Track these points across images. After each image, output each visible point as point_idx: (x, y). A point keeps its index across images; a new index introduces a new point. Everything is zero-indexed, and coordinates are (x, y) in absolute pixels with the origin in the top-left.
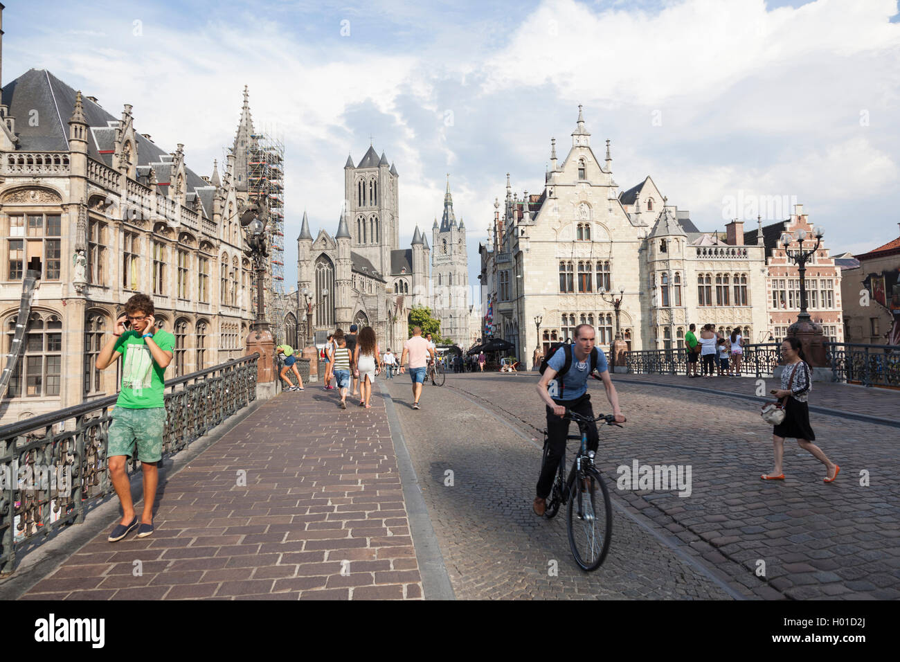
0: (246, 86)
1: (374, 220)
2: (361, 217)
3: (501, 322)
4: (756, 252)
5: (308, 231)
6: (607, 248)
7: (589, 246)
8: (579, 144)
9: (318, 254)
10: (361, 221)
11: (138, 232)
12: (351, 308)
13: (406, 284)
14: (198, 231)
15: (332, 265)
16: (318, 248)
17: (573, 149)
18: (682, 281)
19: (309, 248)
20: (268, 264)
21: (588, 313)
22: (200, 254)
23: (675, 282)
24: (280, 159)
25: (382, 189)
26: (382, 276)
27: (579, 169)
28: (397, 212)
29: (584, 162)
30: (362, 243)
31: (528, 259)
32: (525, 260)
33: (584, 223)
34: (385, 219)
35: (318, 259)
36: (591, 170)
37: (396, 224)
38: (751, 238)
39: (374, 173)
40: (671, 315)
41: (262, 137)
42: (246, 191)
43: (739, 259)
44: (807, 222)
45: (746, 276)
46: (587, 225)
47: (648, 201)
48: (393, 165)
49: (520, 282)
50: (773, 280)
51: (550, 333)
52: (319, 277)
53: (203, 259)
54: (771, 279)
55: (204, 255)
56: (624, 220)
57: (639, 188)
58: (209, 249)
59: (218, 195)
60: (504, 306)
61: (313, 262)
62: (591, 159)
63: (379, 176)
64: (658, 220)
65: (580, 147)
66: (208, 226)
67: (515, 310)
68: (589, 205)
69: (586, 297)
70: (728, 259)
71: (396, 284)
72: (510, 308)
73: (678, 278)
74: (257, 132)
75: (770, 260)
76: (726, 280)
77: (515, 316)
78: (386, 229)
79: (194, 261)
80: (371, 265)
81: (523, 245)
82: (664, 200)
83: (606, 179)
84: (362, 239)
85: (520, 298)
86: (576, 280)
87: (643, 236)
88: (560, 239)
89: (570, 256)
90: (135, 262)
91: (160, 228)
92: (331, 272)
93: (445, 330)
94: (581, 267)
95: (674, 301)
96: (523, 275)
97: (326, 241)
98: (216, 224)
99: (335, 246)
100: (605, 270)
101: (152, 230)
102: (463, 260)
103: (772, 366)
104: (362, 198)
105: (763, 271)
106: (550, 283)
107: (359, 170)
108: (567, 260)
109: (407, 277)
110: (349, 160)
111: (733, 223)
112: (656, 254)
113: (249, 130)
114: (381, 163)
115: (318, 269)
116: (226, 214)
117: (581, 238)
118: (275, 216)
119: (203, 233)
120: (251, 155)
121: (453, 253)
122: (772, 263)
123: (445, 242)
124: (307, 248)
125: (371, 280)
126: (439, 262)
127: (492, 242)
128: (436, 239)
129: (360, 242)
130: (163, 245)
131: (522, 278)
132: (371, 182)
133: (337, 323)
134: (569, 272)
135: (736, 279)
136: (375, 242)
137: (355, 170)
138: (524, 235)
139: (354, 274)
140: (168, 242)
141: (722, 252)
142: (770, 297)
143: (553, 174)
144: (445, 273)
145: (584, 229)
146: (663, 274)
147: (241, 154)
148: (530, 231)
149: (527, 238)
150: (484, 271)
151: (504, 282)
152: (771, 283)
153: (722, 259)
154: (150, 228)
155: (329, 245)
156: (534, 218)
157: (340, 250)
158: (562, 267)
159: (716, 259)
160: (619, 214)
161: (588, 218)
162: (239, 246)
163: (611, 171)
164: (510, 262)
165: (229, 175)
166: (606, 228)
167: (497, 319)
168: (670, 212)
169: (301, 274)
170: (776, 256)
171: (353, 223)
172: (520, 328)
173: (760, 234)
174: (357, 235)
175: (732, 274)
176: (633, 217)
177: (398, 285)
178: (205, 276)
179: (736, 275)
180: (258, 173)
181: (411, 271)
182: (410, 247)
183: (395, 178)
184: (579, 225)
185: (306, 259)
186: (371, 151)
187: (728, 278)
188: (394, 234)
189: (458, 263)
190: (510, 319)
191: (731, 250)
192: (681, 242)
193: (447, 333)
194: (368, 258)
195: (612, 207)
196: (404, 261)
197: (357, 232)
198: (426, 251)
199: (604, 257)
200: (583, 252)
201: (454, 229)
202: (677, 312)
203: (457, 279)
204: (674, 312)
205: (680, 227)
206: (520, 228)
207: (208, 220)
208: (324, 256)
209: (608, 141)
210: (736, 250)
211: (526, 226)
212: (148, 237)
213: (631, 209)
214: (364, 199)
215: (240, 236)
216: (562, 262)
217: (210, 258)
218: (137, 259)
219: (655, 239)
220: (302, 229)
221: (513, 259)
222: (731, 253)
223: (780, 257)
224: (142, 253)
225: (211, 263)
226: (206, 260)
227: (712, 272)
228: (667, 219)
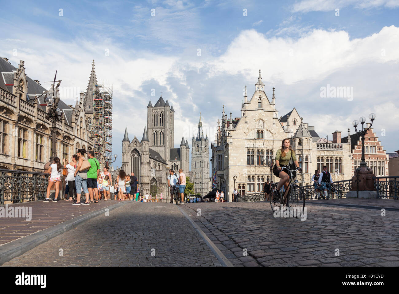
0: (94, 61)
1: (162, 133)
2: (155, 132)
3: (219, 181)
4: (347, 147)
5: (128, 137)
6: (271, 143)
7: (262, 141)
8: (258, 90)
9: (132, 149)
10: (155, 134)
11: (27, 128)
12: (148, 176)
13: (177, 165)
14: (62, 130)
15: (139, 155)
16: (133, 146)
17: (255, 92)
18: (309, 160)
19: (128, 146)
20: (103, 151)
21: (261, 176)
22: (63, 142)
23: (306, 161)
24: (110, 98)
25: (166, 118)
26: (165, 161)
27: (259, 102)
28: (174, 130)
29: (261, 99)
30: (156, 145)
31: (231, 148)
32: (229, 148)
33: (260, 130)
34: (168, 133)
35: (132, 152)
36: (265, 103)
37: (173, 136)
38: (344, 140)
39: (162, 110)
40: (303, 177)
41: (101, 86)
42: (92, 114)
43: (338, 150)
44: (373, 132)
45: (341, 159)
46: (262, 131)
47: (293, 120)
48: (172, 106)
49: (227, 159)
50: (355, 161)
51: (242, 185)
52: (133, 160)
53: (65, 145)
54: (354, 160)
55: (66, 143)
56: (281, 129)
57: (290, 114)
58: (69, 140)
59: (74, 113)
60: (220, 172)
61: (130, 153)
62: (264, 97)
63: (165, 111)
64: (298, 129)
65: (259, 91)
66: (68, 128)
67: (225, 174)
68: (263, 121)
69: (260, 167)
70: (332, 150)
71: (172, 165)
72: (222, 173)
73: (307, 159)
74: (99, 84)
75: (353, 151)
76: (331, 160)
77: (225, 177)
78: (168, 138)
79: (60, 146)
80: (160, 155)
81: (229, 140)
82: (301, 119)
83: (272, 108)
84: (155, 143)
85: (227, 168)
86: (256, 159)
87: (290, 137)
88: (248, 138)
89: (253, 147)
90: (25, 143)
91: (40, 127)
92: (139, 158)
93: (197, 190)
94: (258, 152)
95: (305, 170)
96: (228, 156)
97: (136, 142)
98: (73, 128)
99: (141, 145)
100: (270, 154)
101: (35, 127)
102: (207, 155)
103: (346, 192)
104: (156, 122)
105: (350, 156)
106: (242, 160)
107: (155, 108)
108: (251, 149)
109: (178, 162)
110: (150, 103)
111: (336, 132)
112: (296, 146)
113: (95, 83)
114: (166, 105)
115: (132, 157)
116: (79, 123)
117: (259, 138)
118: (108, 127)
119: (65, 132)
120: (95, 96)
121: (202, 152)
122: (354, 152)
123: (198, 146)
124: (127, 145)
125: (159, 163)
126: (195, 156)
127: (216, 142)
128: (194, 144)
129: (154, 144)
130: (42, 136)
131: (228, 157)
132: (161, 114)
133: (141, 184)
134: (252, 155)
135: (336, 160)
136: (162, 144)
137: (152, 108)
138: (230, 135)
139: (151, 159)
140: (45, 135)
141: (329, 146)
142: (353, 169)
143: (245, 105)
144: (198, 161)
145: (260, 133)
146: (300, 156)
147: (90, 95)
148: (233, 134)
149: (231, 137)
150: (213, 157)
151: (220, 161)
152: (354, 162)
153: (329, 150)
154: (34, 126)
155: (138, 145)
156: (235, 127)
157: (144, 147)
158: (249, 152)
159: (327, 150)
160: (278, 126)
161: (262, 128)
162: (86, 140)
163: (275, 104)
164: (223, 150)
165: (81, 103)
166: (271, 133)
167: (218, 179)
168: (304, 125)
169: (123, 159)
170: (357, 149)
171: (151, 135)
172: (227, 183)
173: (349, 138)
174: (153, 140)
175: (335, 157)
176: (286, 128)
177: (173, 166)
178: (66, 154)
179: (336, 158)
180: (99, 105)
181: (180, 159)
182: (180, 147)
183: (173, 113)
184: (258, 131)
185: (127, 151)
186: (161, 99)
187: (332, 159)
188: (172, 140)
189: (205, 157)
190: (223, 179)
191: (334, 145)
192: (309, 140)
193: (198, 191)
194: (158, 152)
195: (275, 122)
196: (176, 154)
197: (153, 139)
198: (187, 149)
199: (270, 147)
200: (259, 144)
201: (202, 140)
202: (306, 176)
203: (204, 164)
204: (305, 176)
205: (309, 133)
206: (228, 132)
207: (68, 125)
208: (135, 150)
209: (274, 89)
210: (337, 145)
211: (231, 130)
212: (33, 131)
213: (285, 124)
214: (157, 123)
215: (86, 135)
216: (249, 150)
217: (69, 145)
218: (26, 142)
219: (296, 138)
220: (125, 136)
221: (225, 149)
222: (334, 147)
223: (358, 150)
224: (29, 139)
225: (70, 148)
226: (67, 146)
227: (324, 156)
228: (302, 129)
